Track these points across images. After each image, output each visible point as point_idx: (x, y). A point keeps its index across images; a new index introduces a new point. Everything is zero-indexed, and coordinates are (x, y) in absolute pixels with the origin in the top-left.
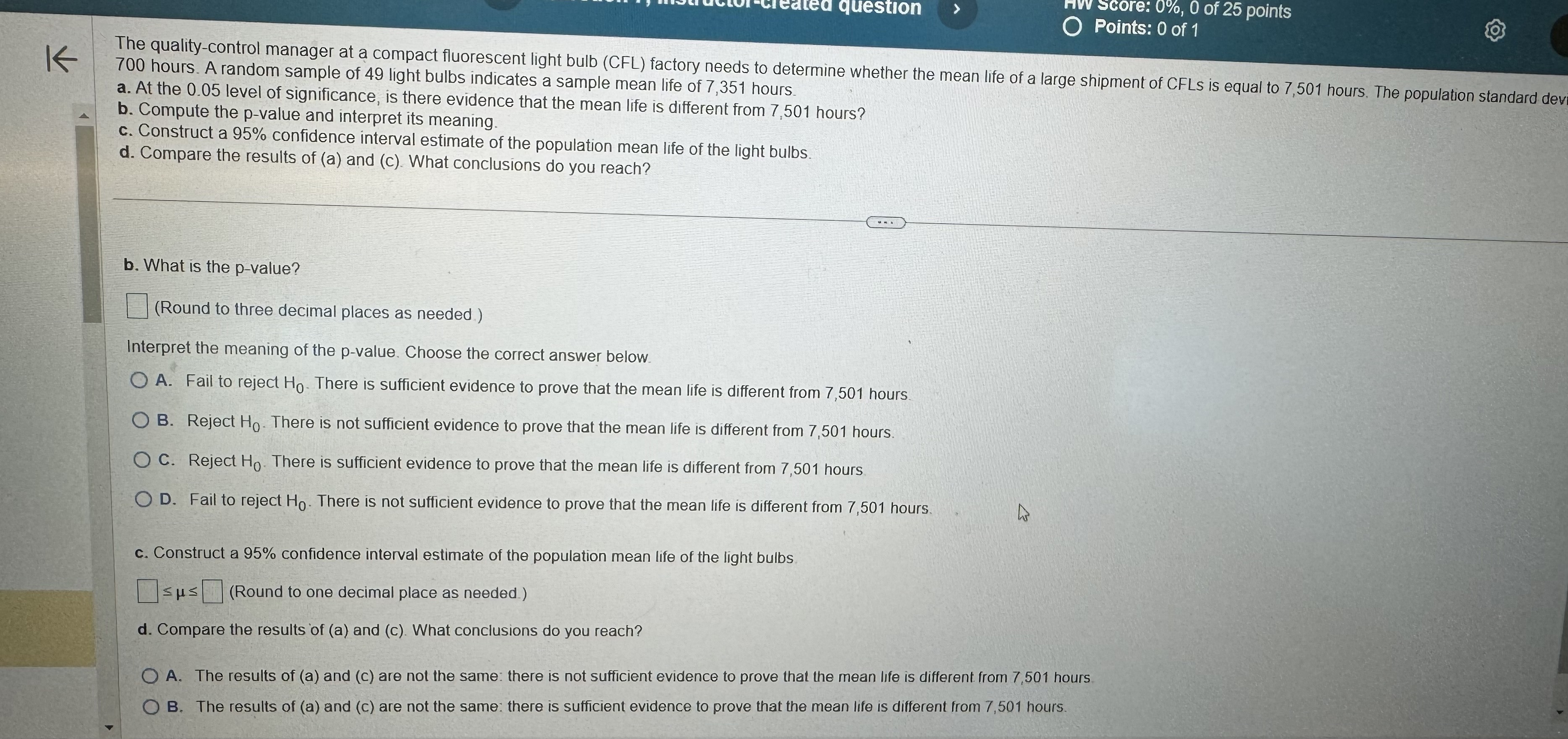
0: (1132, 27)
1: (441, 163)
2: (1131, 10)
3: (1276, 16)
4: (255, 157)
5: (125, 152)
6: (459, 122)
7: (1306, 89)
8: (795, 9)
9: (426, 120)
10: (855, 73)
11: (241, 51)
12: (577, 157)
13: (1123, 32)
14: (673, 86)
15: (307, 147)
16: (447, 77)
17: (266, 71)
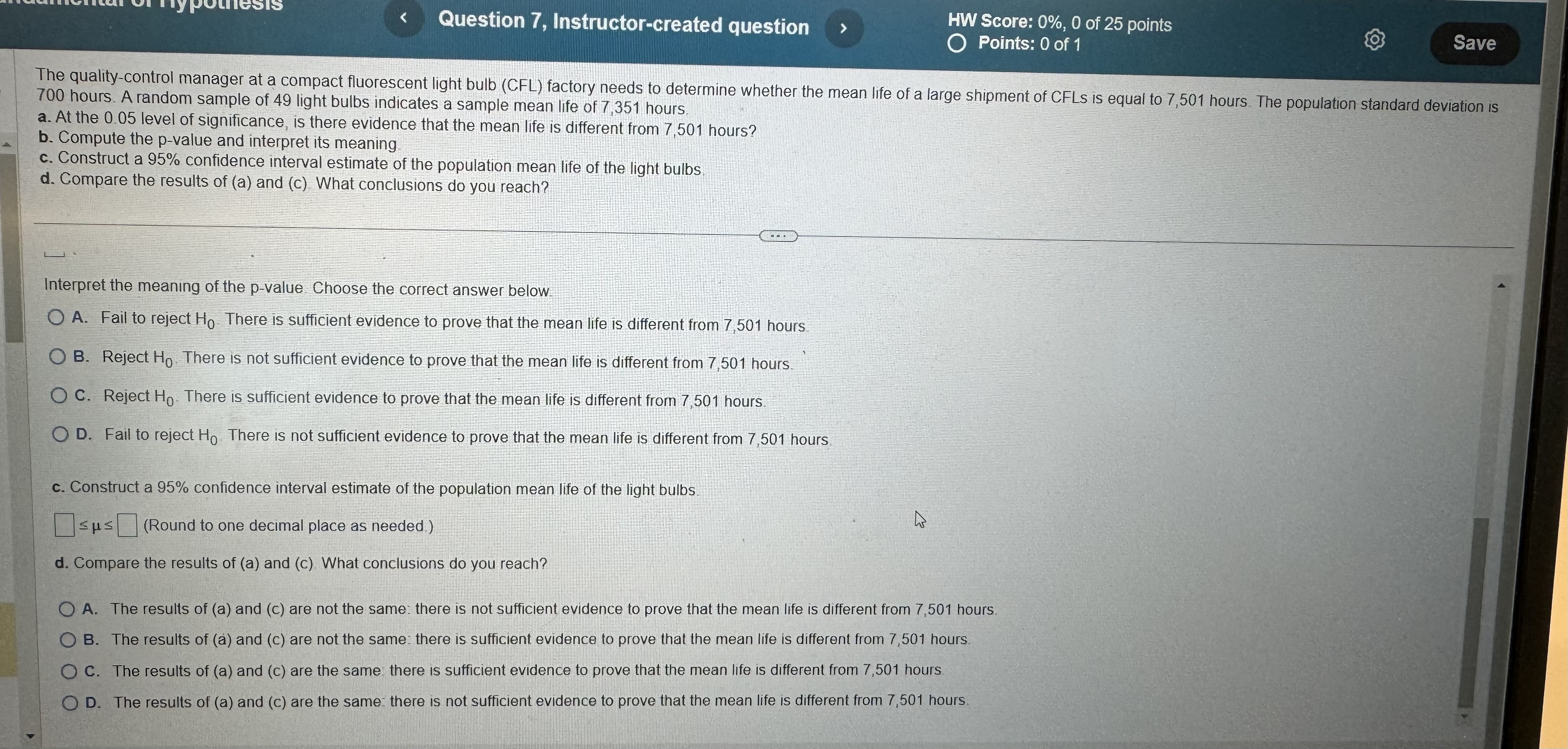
0: (1015, 43)
1: (348, 185)
2: (1014, 26)
3: (1157, 30)
4: (169, 181)
5: (46, 179)
6: (364, 145)
7: (1187, 100)
8: (687, 31)
9: (332, 143)
10: (746, 92)
11: (155, 80)
12: (477, 177)
13: (1007, 48)
14: (569, 107)
15: (220, 171)
16: (352, 102)
17: (179, 99)
